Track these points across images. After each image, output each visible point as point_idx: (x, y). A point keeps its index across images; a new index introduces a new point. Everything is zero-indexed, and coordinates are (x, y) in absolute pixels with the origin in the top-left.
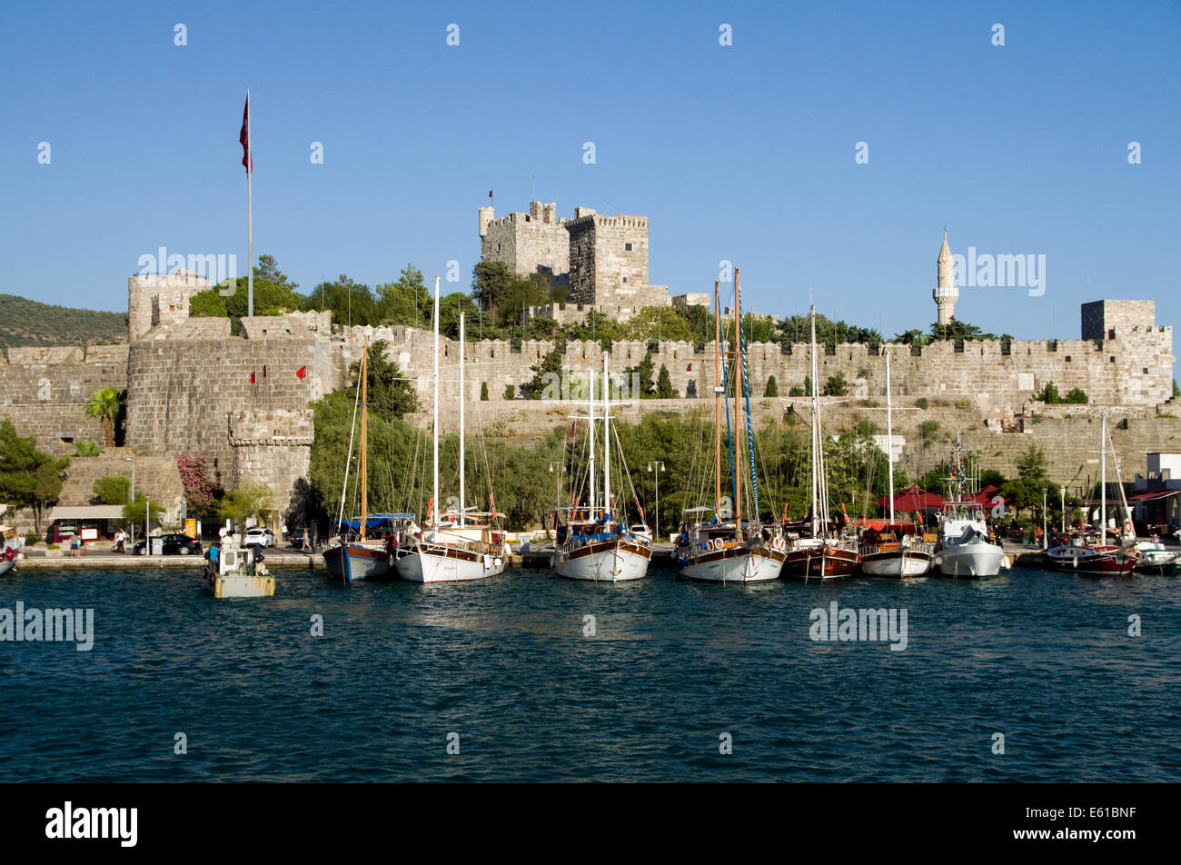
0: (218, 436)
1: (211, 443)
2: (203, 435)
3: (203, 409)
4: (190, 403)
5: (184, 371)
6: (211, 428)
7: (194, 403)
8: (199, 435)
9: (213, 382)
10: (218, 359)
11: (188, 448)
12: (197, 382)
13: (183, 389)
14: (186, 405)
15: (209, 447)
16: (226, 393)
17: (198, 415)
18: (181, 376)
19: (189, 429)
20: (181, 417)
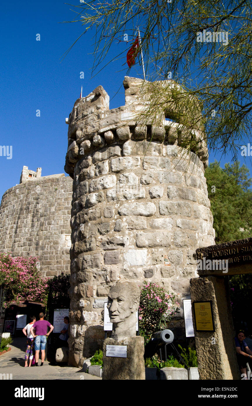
0: (52, 244)
1: (46, 250)
2: (40, 244)
3: (42, 225)
4: (33, 221)
5: (31, 199)
6: (46, 238)
7: (35, 220)
8: (37, 244)
9: (51, 205)
10: (56, 190)
11: (28, 254)
12: (39, 206)
13: (29, 212)
14: (30, 223)
15: (44, 253)
16: (60, 212)
17: (38, 229)
18: (29, 204)
19: (30, 240)
20: (26, 230)
